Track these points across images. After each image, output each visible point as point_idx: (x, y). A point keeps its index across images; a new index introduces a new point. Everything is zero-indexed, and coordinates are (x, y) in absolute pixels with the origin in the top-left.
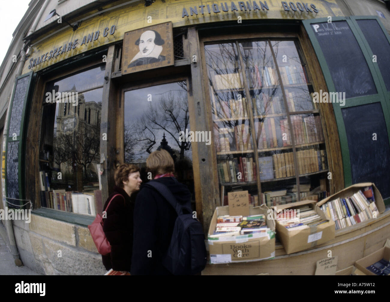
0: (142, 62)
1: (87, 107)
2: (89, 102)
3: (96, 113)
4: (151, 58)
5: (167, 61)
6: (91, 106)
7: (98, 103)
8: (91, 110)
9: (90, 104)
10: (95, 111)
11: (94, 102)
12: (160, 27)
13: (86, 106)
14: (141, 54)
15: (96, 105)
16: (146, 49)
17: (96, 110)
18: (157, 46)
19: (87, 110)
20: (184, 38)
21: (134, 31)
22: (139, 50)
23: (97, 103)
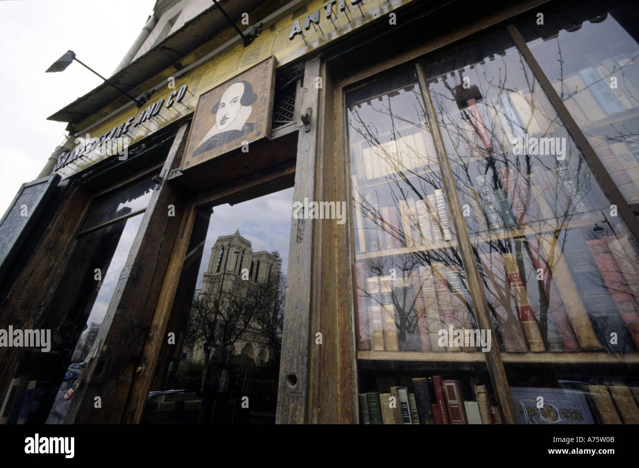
0: (216, 141)
1: (255, 259)
2: (258, 252)
3: (267, 266)
4: (232, 131)
5: (255, 132)
6: (261, 258)
7: (273, 253)
8: (261, 263)
9: (260, 255)
10: (266, 265)
11: (266, 251)
12: (254, 72)
13: (253, 257)
14: (217, 127)
15: (268, 255)
16: (226, 117)
17: (268, 263)
18: (244, 107)
19: (255, 263)
20: (299, 85)
21: (214, 90)
22: (215, 122)
23: (270, 253)
